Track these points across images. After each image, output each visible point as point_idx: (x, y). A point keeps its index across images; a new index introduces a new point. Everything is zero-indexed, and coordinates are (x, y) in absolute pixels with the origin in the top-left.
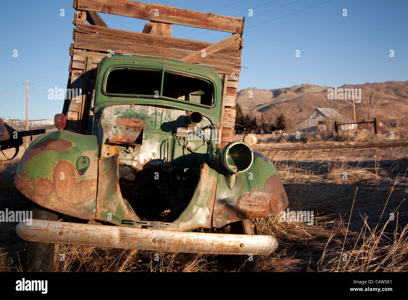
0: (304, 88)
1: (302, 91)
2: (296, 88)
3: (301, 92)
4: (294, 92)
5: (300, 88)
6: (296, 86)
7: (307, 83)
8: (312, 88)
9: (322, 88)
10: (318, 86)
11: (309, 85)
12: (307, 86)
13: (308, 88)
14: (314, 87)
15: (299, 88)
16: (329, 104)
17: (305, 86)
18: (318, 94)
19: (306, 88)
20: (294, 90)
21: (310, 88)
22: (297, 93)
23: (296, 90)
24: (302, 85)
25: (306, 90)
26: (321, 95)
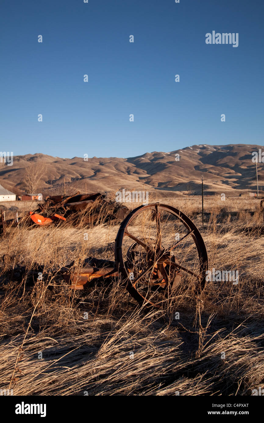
0: (37, 157)
1: (35, 160)
2: (29, 157)
3: (33, 161)
4: (27, 161)
5: (34, 157)
6: (29, 155)
7: (41, 153)
8: (45, 158)
9: (54, 158)
10: (51, 157)
11: (42, 155)
12: (40, 156)
13: (41, 158)
14: (46, 157)
15: (32, 156)
16: (58, 174)
17: (38, 155)
18: (49, 164)
19: (39, 157)
20: (27, 159)
21: (43, 158)
22: (30, 161)
23: (30, 158)
24: (35, 154)
25: (39, 160)
26: (51, 166)
